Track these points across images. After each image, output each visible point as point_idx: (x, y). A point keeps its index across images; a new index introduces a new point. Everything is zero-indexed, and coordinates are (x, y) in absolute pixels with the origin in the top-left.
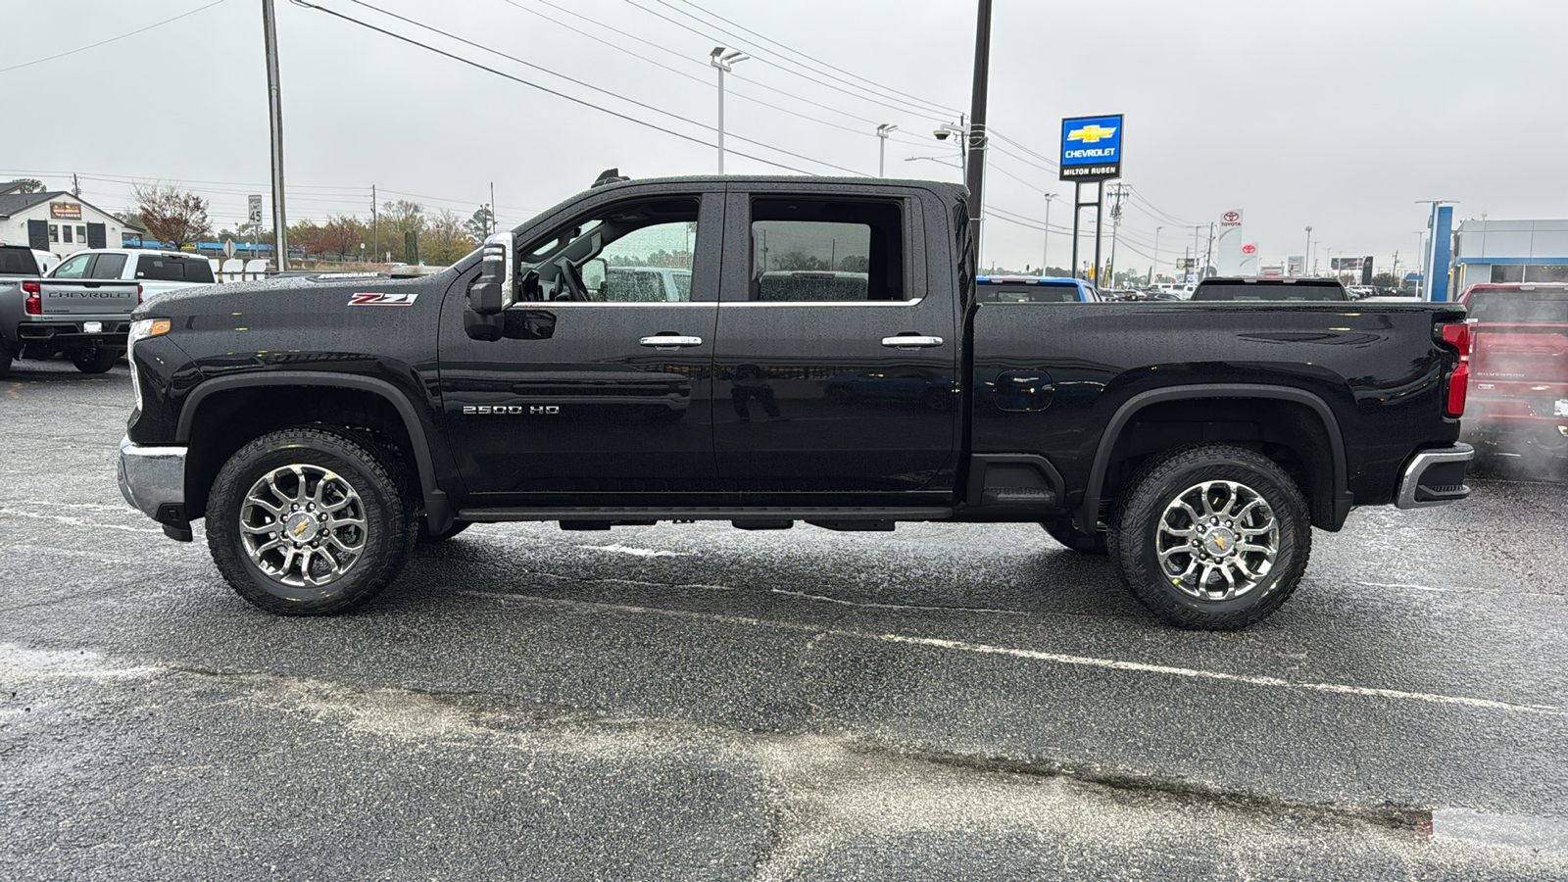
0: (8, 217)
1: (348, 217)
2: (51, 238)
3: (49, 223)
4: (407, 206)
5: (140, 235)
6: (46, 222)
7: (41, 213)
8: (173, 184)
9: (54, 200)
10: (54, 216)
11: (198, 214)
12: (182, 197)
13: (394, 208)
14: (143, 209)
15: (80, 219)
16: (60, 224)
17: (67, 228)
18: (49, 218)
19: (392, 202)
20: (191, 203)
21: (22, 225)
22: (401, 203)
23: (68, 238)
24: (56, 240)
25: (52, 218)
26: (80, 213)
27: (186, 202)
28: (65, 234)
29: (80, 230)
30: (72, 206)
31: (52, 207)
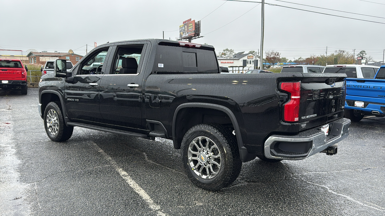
0: (239, 59)
1: (322, 55)
2: (247, 63)
3: (247, 60)
4: (341, 51)
5: (265, 62)
6: (246, 60)
7: (245, 58)
8: (273, 50)
9: (248, 55)
10: (248, 58)
11: (278, 56)
12: (275, 52)
13: (338, 52)
14: (266, 56)
15: (253, 59)
16: (249, 60)
17: (250, 61)
18: (247, 59)
19: (337, 50)
20: (277, 54)
21: (242, 61)
22: (339, 50)
23: (250, 63)
24: (248, 64)
25: (248, 59)
26: (253, 58)
27: (276, 54)
28: (250, 62)
29: (253, 61)
30: (252, 56)
31: (248, 57)
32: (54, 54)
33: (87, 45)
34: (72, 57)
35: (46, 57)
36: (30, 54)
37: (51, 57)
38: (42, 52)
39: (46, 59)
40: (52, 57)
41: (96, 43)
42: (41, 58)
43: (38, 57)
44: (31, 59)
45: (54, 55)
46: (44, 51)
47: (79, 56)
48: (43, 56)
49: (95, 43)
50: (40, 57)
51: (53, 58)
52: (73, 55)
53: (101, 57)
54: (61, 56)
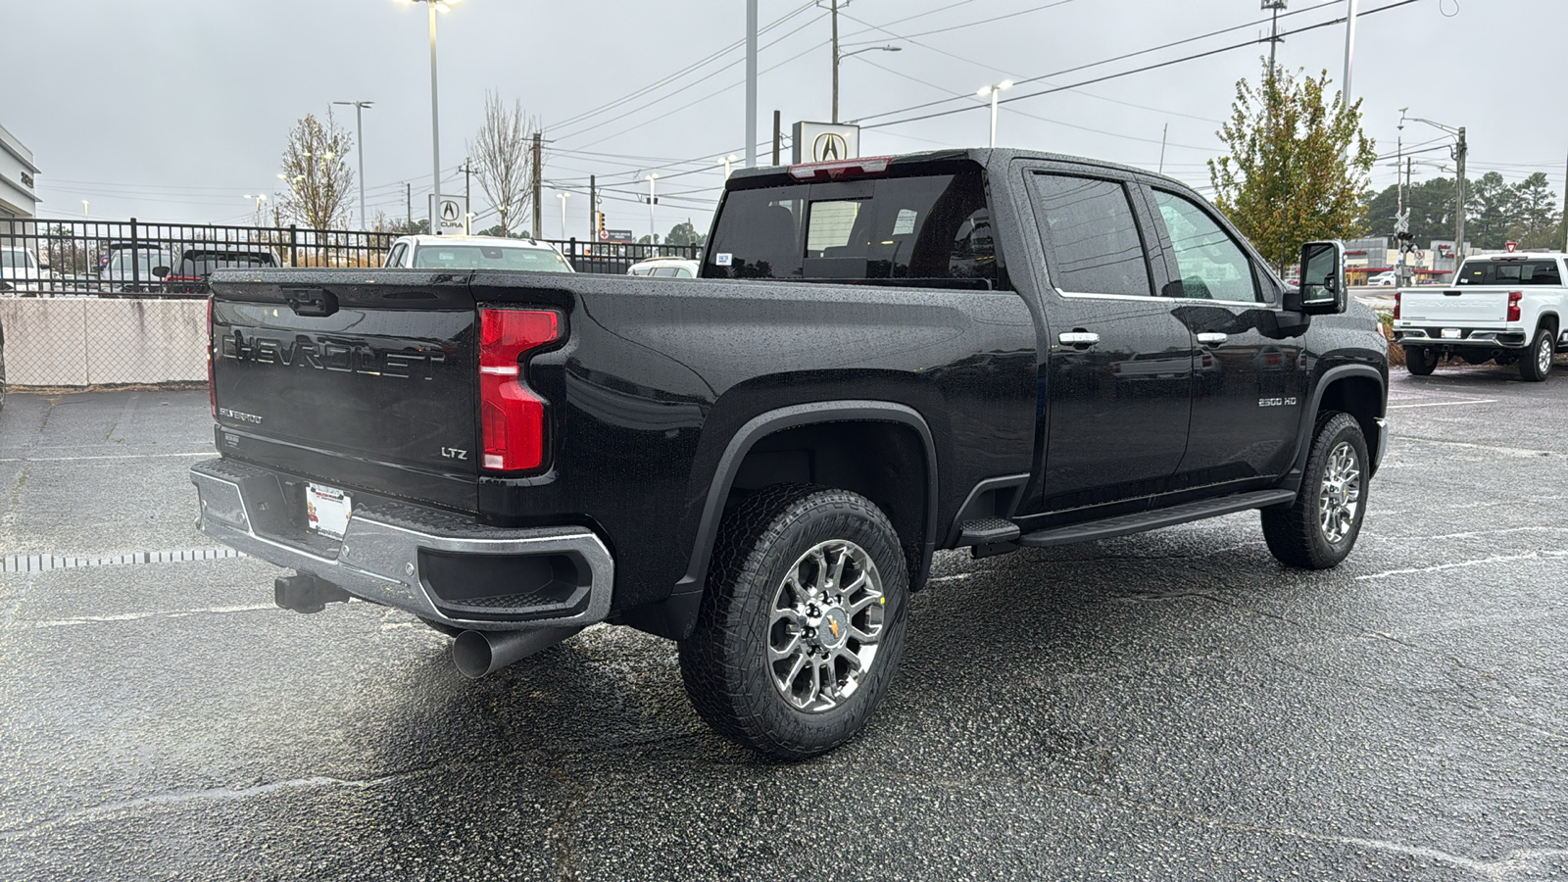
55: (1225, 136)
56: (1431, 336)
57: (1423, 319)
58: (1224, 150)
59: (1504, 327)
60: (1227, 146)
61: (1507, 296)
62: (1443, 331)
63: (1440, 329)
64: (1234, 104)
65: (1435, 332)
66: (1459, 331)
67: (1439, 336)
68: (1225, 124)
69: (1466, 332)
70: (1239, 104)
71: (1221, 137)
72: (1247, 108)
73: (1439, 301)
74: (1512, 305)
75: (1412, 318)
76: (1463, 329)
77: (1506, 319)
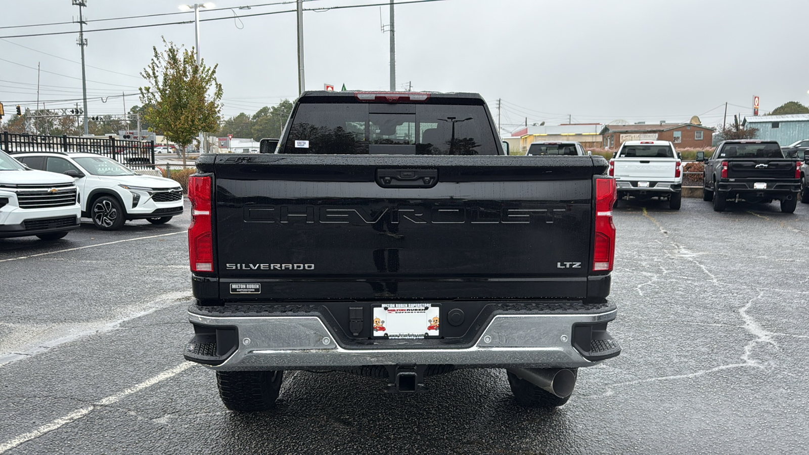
32: (651, 127)
33: (727, 103)
34: (688, 131)
35: (633, 135)
36: (606, 129)
37: (642, 135)
38: (635, 123)
39: (632, 137)
40: (644, 134)
41: (757, 99)
42: (622, 137)
43: (618, 134)
44: (607, 139)
45: (649, 129)
46: (639, 123)
47: (701, 129)
48: (626, 132)
49: (755, 98)
50: (621, 135)
51: (646, 134)
52: (689, 128)
53: (754, 126)
54: (663, 131)
55: (145, 75)
56: (633, 186)
57: (628, 176)
58: (146, 83)
59: (673, 181)
60: (147, 81)
61: (675, 163)
62: (639, 183)
63: (637, 182)
64: (152, 60)
65: (635, 183)
66: (648, 183)
67: (637, 186)
68: (145, 69)
69: (653, 184)
70: (155, 59)
71: (143, 76)
72: (160, 62)
73: (637, 166)
74: (677, 169)
75: (621, 176)
76: (650, 182)
77: (674, 176)
